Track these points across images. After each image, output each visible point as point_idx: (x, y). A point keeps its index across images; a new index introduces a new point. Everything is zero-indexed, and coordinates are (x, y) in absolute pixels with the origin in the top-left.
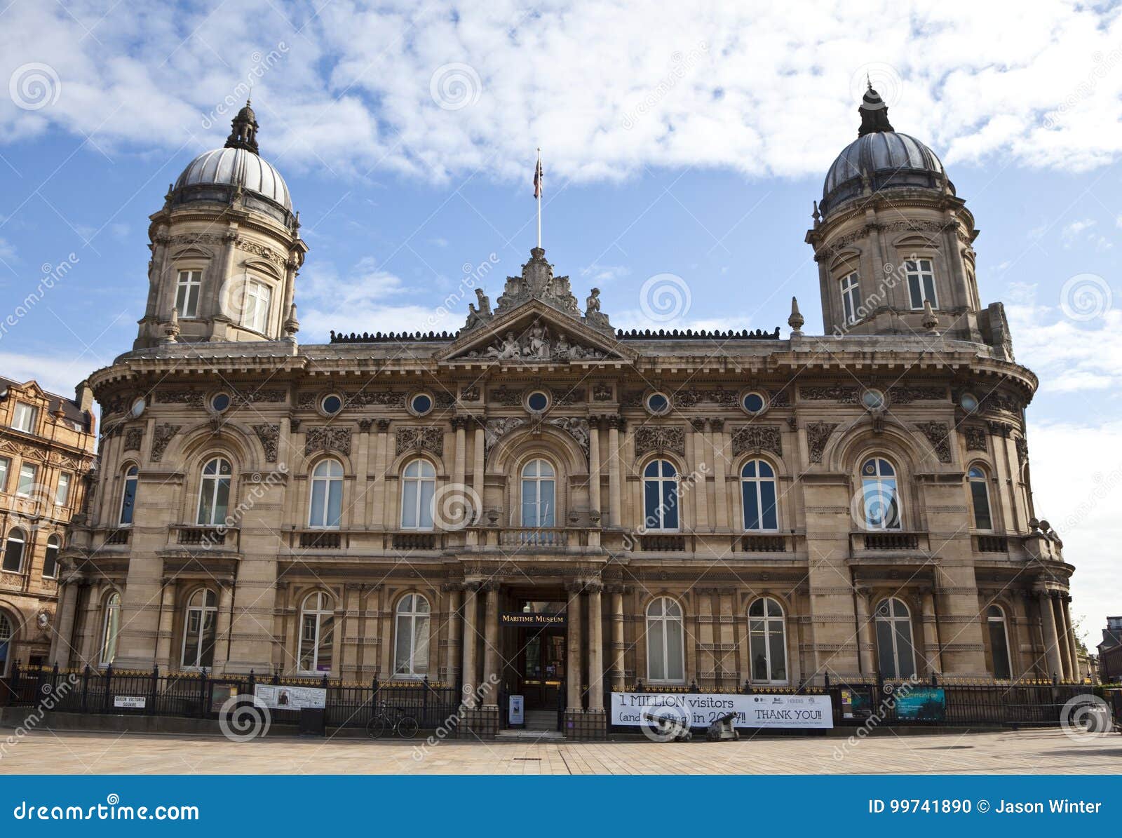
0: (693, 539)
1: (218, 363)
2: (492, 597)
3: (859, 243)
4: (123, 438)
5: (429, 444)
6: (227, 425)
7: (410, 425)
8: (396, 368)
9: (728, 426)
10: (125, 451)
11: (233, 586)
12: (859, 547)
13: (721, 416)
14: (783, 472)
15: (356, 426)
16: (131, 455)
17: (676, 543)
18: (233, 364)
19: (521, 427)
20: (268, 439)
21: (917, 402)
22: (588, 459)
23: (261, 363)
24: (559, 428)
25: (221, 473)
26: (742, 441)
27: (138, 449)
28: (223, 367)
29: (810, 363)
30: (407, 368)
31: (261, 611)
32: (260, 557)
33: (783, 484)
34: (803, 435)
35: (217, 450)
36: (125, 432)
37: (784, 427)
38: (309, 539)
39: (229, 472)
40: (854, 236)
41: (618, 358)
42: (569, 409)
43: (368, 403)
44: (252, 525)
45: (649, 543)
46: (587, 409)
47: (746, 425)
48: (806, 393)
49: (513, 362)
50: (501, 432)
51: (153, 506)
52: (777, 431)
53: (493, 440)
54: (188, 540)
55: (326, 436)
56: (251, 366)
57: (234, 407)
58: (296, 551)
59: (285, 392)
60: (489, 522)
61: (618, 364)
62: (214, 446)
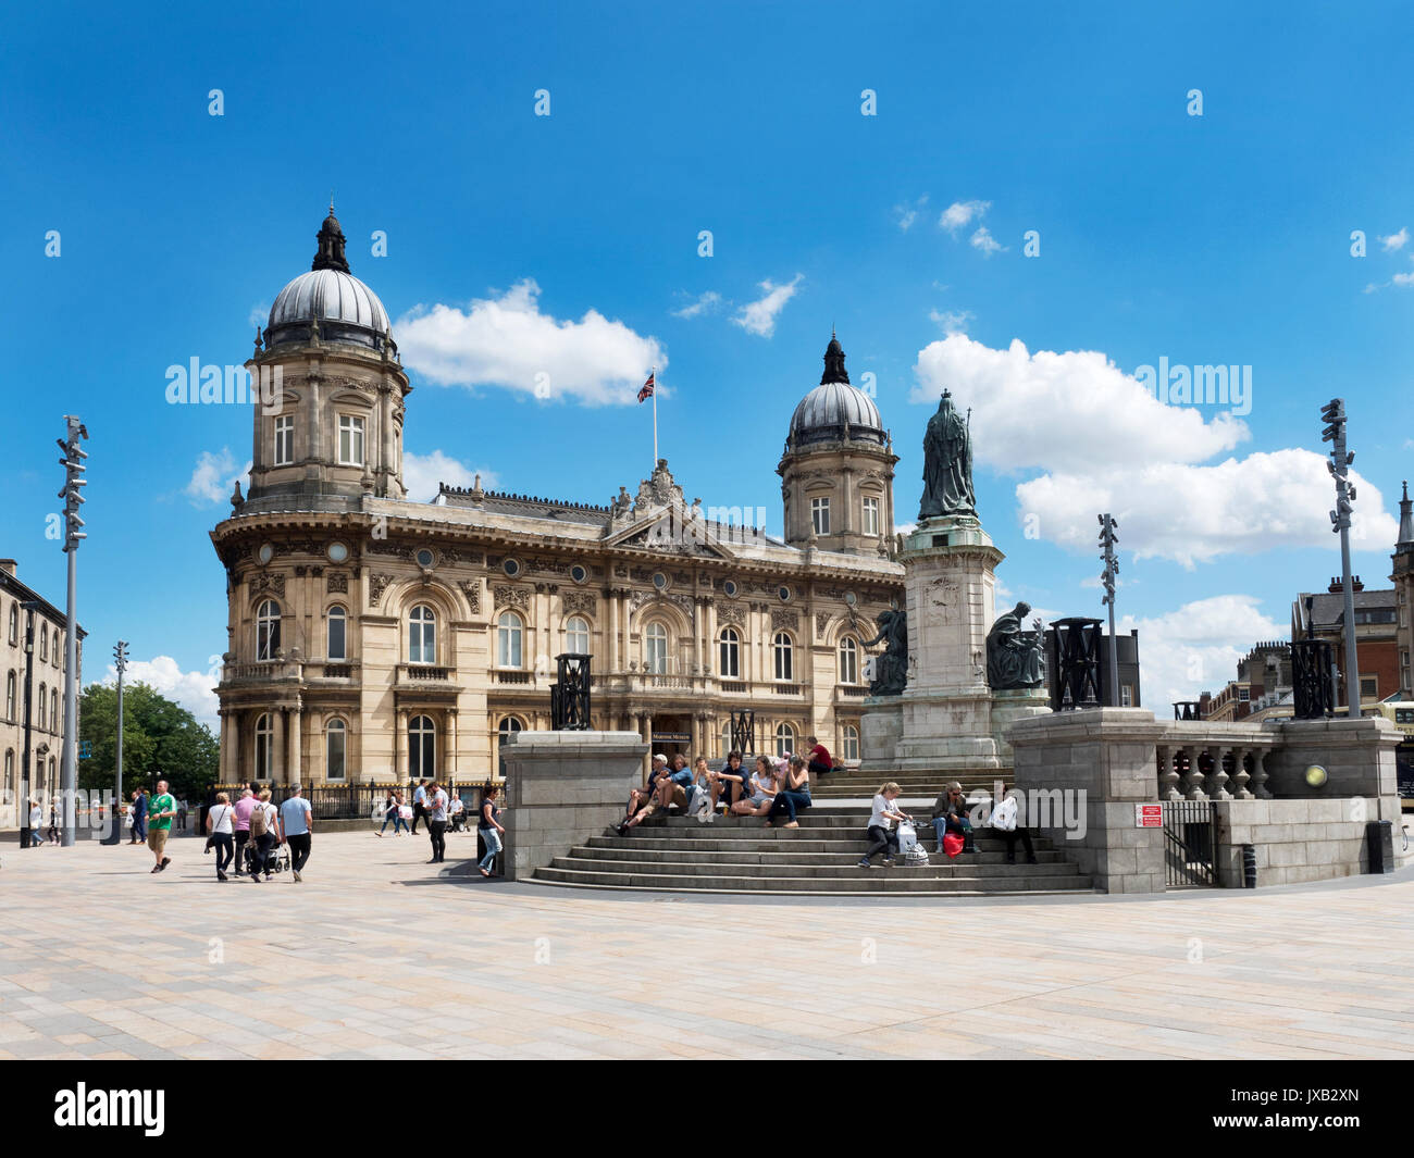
0: (752, 685)
1: (436, 526)
2: (649, 723)
3: (834, 477)
4: (325, 581)
5: (587, 606)
6: (437, 580)
7: (573, 590)
8: (571, 546)
9: (770, 610)
10: (329, 592)
11: (455, 712)
12: (841, 693)
13: (768, 601)
14: (799, 644)
15: (532, 587)
16: (340, 597)
17: (740, 686)
18: (449, 528)
19: (652, 599)
20: (472, 596)
21: (874, 603)
22: (694, 626)
23: (473, 530)
24: (676, 603)
25: (425, 618)
26: (778, 619)
27: (346, 592)
28: (439, 530)
29: (826, 573)
30: (579, 547)
31: (479, 733)
32: (474, 691)
33: (799, 650)
34: (814, 619)
35: (425, 600)
36: (326, 573)
37: (800, 612)
38: (505, 676)
39: (432, 619)
40: (830, 471)
41: (721, 557)
42: (682, 589)
43: (543, 569)
44: (465, 665)
45: (727, 686)
46: (694, 591)
47: (779, 608)
48: (819, 592)
49: (655, 551)
50: (639, 601)
51: (377, 647)
52: (796, 615)
53: (633, 607)
54: (416, 677)
55: (511, 594)
56: (463, 532)
57: (442, 564)
58: (497, 685)
59: (482, 554)
60: (644, 670)
61: (721, 561)
62: (422, 595)
